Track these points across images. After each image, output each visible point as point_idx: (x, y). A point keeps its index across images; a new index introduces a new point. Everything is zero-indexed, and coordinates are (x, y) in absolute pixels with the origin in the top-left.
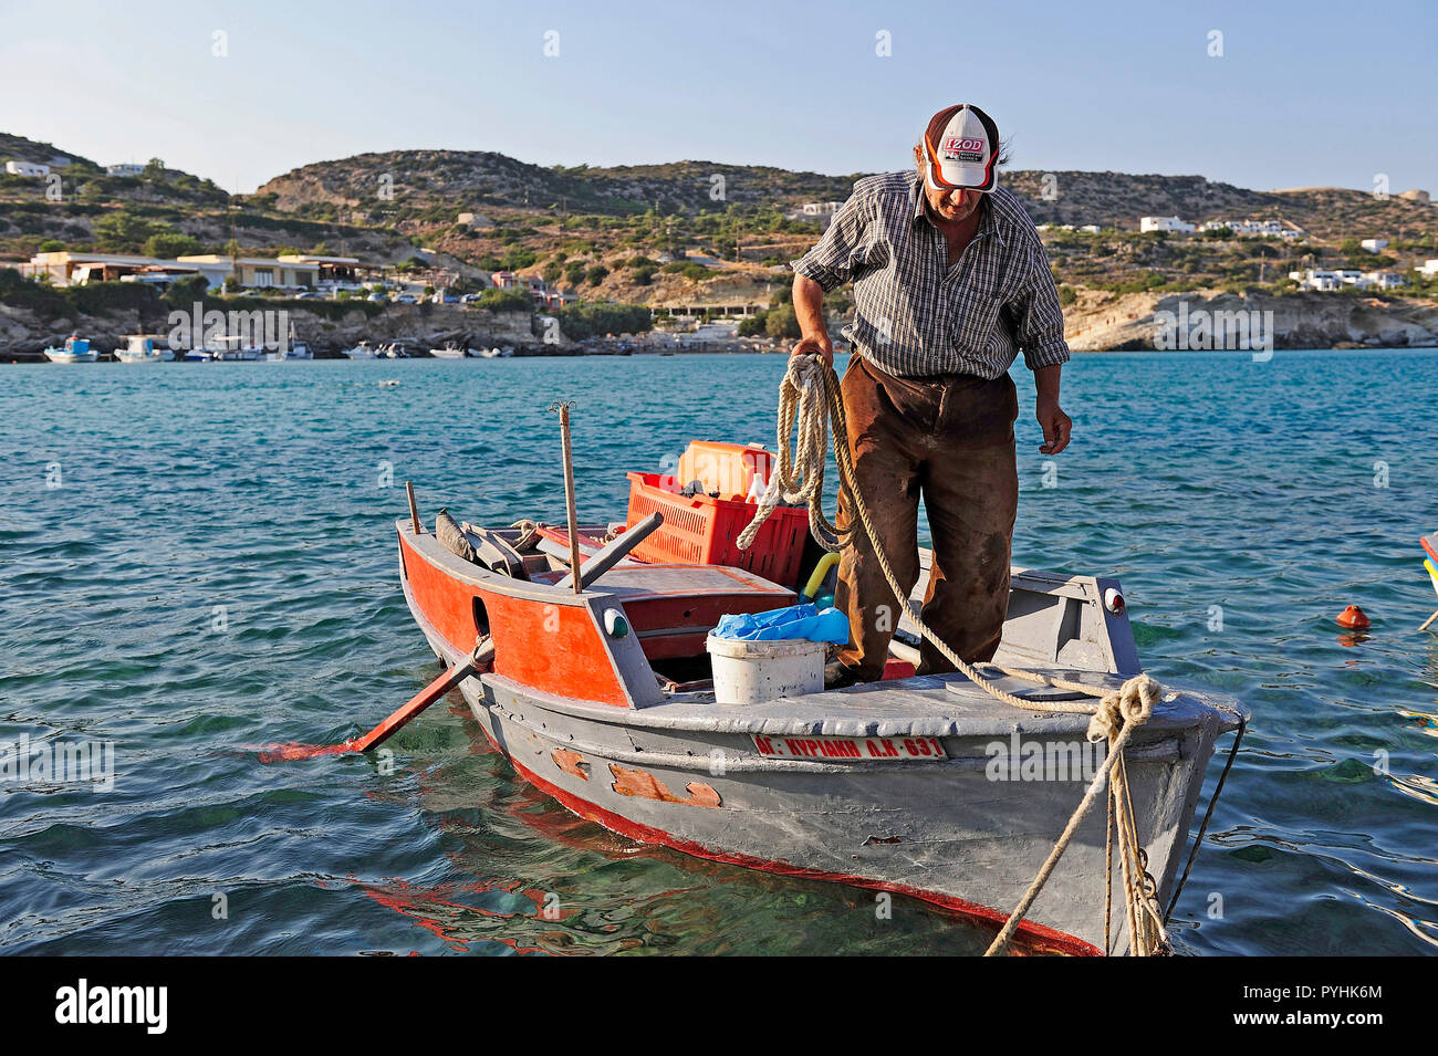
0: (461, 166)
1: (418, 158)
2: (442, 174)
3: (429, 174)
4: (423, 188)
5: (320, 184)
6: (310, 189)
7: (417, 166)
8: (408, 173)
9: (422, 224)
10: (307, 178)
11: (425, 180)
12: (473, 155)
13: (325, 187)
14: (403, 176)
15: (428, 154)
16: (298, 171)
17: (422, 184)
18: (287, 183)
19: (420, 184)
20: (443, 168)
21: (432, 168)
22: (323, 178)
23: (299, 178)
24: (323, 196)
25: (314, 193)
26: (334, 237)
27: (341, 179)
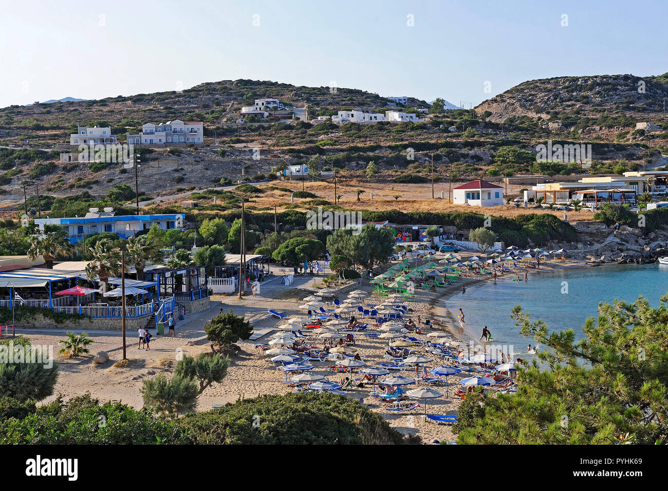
0: (611, 86)
1: (579, 83)
2: (599, 93)
3: (589, 93)
4: (587, 103)
5: (517, 104)
6: (510, 108)
7: (581, 88)
8: (574, 94)
9: (601, 129)
10: (508, 101)
11: (587, 97)
12: (617, 77)
13: (521, 106)
14: (572, 96)
15: (586, 79)
16: (501, 96)
17: (586, 100)
18: (495, 105)
19: (585, 100)
20: (598, 89)
21: (591, 90)
22: (520, 100)
23: (503, 101)
24: (520, 112)
25: (514, 110)
26: (612, 151)
27: (530, 100)
